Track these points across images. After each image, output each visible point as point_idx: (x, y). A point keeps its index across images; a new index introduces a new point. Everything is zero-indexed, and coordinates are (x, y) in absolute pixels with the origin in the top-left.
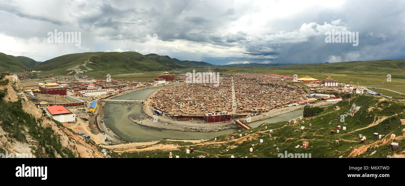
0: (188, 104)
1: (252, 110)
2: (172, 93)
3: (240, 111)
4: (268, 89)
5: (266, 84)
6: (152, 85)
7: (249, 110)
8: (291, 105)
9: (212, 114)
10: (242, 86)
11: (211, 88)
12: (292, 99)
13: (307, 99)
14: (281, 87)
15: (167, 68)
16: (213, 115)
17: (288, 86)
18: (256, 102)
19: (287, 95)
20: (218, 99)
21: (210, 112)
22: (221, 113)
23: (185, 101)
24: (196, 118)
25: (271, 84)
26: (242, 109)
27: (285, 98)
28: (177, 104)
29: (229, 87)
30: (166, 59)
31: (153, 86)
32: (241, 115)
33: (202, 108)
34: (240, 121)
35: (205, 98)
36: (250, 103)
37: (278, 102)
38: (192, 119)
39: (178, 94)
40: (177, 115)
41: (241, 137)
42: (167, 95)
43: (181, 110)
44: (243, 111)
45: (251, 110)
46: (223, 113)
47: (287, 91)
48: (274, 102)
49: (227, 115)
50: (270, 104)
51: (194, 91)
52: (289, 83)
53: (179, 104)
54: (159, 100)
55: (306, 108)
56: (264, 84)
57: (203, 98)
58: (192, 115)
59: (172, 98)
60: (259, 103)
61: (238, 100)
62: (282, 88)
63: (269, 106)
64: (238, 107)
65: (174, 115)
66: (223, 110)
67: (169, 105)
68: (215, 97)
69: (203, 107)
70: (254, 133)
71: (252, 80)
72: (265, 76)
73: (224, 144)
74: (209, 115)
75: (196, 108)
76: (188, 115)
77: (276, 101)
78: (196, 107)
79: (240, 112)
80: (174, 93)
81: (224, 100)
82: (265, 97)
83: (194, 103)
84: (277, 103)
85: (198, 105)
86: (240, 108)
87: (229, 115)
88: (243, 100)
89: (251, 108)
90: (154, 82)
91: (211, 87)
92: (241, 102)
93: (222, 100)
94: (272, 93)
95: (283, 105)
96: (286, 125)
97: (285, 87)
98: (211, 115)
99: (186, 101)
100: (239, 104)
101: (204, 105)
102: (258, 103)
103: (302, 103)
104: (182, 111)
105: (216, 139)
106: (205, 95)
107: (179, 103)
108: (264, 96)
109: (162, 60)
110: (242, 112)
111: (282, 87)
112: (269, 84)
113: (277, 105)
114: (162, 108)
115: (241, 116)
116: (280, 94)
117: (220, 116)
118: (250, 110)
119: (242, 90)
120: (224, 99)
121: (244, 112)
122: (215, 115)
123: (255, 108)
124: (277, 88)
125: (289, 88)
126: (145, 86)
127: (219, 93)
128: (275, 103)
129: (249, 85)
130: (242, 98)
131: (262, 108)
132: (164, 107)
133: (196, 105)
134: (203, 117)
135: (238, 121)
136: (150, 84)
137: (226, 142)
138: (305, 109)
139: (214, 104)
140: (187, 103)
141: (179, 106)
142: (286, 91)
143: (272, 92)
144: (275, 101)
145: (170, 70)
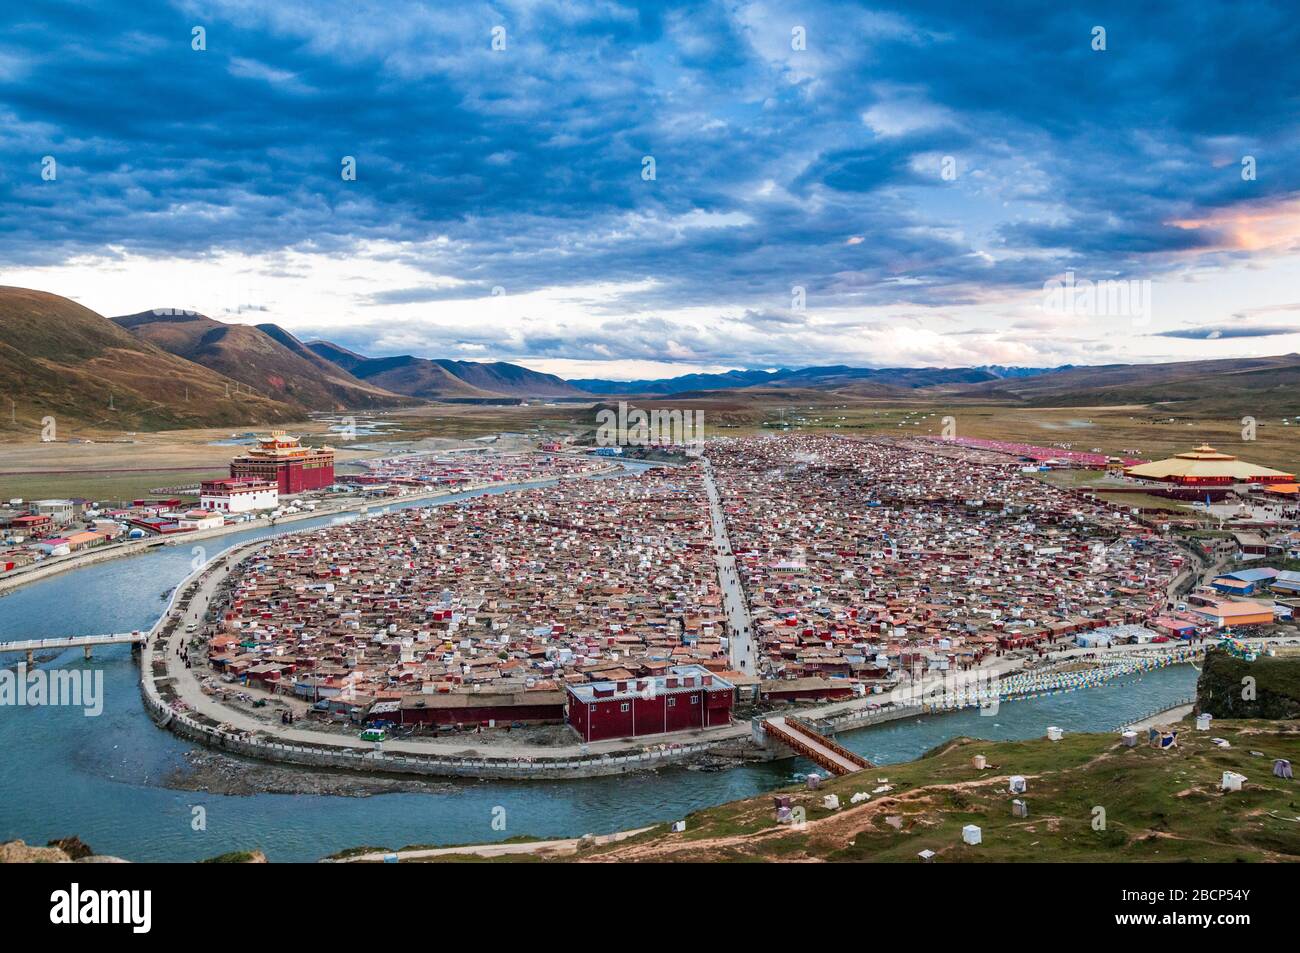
0: (450, 632)
1: (858, 662)
2: (336, 572)
3: (782, 666)
4: (942, 531)
5: (927, 502)
6: (189, 523)
7: (837, 661)
8: (1100, 637)
9: (614, 687)
10: (774, 515)
11: (580, 530)
12: (1107, 599)
13: (1213, 605)
14: (1024, 517)
15: (280, 406)
16: (618, 695)
17: (1075, 512)
18: (875, 613)
19: (1072, 573)
20: (632, 598)
21: (596, 675)
22: (672, 683)
23: (430, 615)
24: (513, 715)
25: (959, 501)
26: (790, 656)
27: (1059, 589)
28: (381, 636)
29: (691, 524)
30: (268, 346)
31: (194, 529)
32: (790, 687)
33: (543, 656)
34: (794, 726)
35: (551, 593)
36: (839, 616)
37: (1017, 612)
38: (492, 723)
39: (377, 577)
40: (390, 707)
41: (834, 811)
42: (302, 586)
43: (409, 676)
44: (797, 664)
45: (852, 660)
46: (681, 682)
47: (1070, 550)
48: (989, 617)
49: (710, 689)
50: (964, 625)
51: (473, 554)
52: (1079, 496)
53: (391, 636)
54: (254, 625)
55: (1216, 658)
56: (912, 502)
57: (542, 595)
58: (489, 703)
59: (338, 599)
60: (895, 617)
61: (758, 598)
62: (1031, 527)
63: (963, 639)
64: (769, 646)
65: (371, 706)
66: (675, 663)
67: (329, 646)
68: (614, 583)
69: (549, 650)
70: (912, 792)
71: (833, 473)
72: (912, 446)
73: (739, 850)
74: (597, 694)
75: (503, 656)
76: (462, 703)
77: (1002, 607)
78: (502, 649)
79: (782, 674)
80: (344, 570)
81: (677, 605)
82: (927, 582)
83: (489, 625)
84: (1010, 619)
85: (512, 635)
86: (776, 647)
87: (719, 693)
88: (788, 602)
89: (849, 646)
90: (198, 505)
91: (581, 523)
92: (782, 610)
93: (661, 606)
94: (967, 557)
95: (1050, 634)
96: (1102, 757)
97: (1051, 522)
98: (610, 693)
99: (438, 617)
100: (767, 625)
101: (556, 637)
102: (891, 619)
103: (1180, 625)
104: (416, 676)
105: (681, 826)
106: (552, 577)
107: (393, 628)
108: (924, 576)
109: (237, 351)
110: (794, 671)
111: (1034, 521)
112: (943, 501)
113: (1012, 637)
114: (286, 672)
115: (791, 697)
116: (1023, 563)
117: (669, 696)
118: (842, 661)
119: (776, 538)
120: (673, 597)
121: (808, 674)
122: (631, 692)
123: (870, 649)
124: (997, 525)
125: (1079, 526)
126: (138, 536)
127: (636, 561)
128: (999, 623)
129: (816, 506)
130: (785, 591)
131: (916, 650)
132: (298, 663)
133: (505, 639)
134: (561, 707)
135: (778, 722)
136: (176, 521)
137: (752, 841)
138: (1206, 669)
139: (616, 628)
140: (444, 627)
141: (396, 650)
142: (1060, 544)
143: (970, 552)
144: (995, 606)
145: (301, 418)
